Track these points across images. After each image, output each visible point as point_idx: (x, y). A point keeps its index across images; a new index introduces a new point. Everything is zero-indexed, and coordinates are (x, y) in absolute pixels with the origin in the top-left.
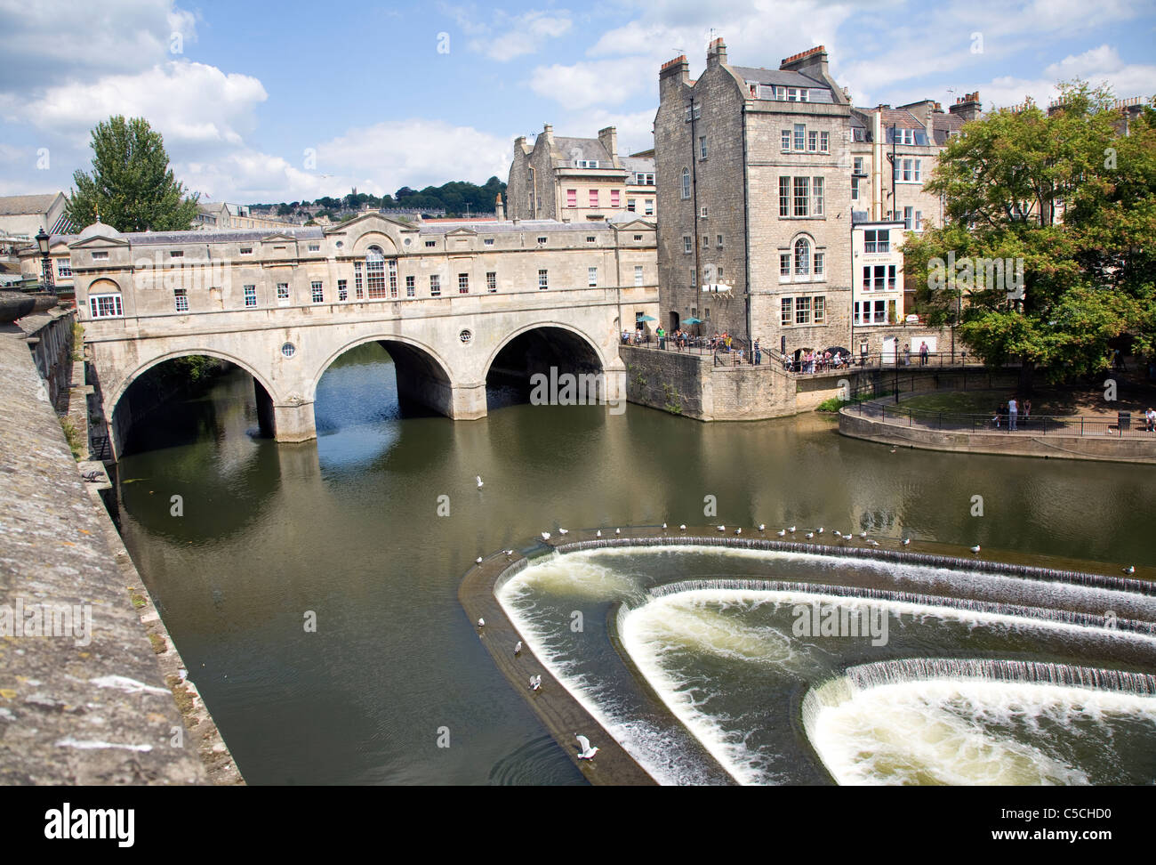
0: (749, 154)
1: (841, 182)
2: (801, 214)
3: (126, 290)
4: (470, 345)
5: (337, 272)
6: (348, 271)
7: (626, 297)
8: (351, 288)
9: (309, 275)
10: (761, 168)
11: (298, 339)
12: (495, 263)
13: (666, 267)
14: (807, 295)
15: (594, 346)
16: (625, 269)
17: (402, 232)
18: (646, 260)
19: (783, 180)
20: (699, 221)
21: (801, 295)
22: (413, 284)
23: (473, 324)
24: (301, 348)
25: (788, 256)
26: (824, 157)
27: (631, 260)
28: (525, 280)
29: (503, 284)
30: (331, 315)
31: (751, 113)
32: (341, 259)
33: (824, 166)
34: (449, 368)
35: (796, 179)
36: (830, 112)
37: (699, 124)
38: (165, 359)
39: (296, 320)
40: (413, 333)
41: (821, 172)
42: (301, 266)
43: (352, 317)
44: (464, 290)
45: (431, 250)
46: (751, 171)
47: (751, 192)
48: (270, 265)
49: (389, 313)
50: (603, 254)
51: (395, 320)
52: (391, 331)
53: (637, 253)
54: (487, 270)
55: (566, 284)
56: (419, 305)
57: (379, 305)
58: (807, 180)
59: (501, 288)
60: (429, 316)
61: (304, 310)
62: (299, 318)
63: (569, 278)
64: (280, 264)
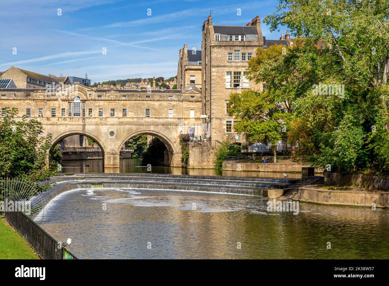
0: (212, 63)
2: (237, 86)
4: (114, 137)
5: (61, 105)
6: (65, 105)
7: (185, 122)
8: (67, 112)
9: (51, 106)
10: (217, 68)
11: (45, 130)
12: (127, 105)
15: (170, 143)
16: (186, 110)
17: (88, 91)
18: (196, 107)
19: (229, 73)
22: (91, 112)
23: (116, 129)
24: (45, 133)
27: (189, 106)
28: (139, 113)
29: (130, 114)
30: (58, 122)
31: (214, 46)
32: (63, 100)
34: (104, 146)
35: (235, 73)
36: (253, 45)
37: (206, 50)
39: (45, 122)
40: (90, 129)
42: (48, 102)
43: (66, 122)
44: (112, 115)
45: (99, 98)
46: (213, 70)
47: (212, 78)
48: (37, 101)
49: (81, 122)
50: (176, 104)
51: (83, 125)
52: (81, 129)
53: (192, 103)
54: (123, 108)
55: (158, 115)
56: (93, 120)
57: (77, 119)
58: (240, 73)
59: (128, 115)
60: (97, 124)
61: (48, 119)
62: (46, 122)
63: (160, 113)
64: (40, 101)
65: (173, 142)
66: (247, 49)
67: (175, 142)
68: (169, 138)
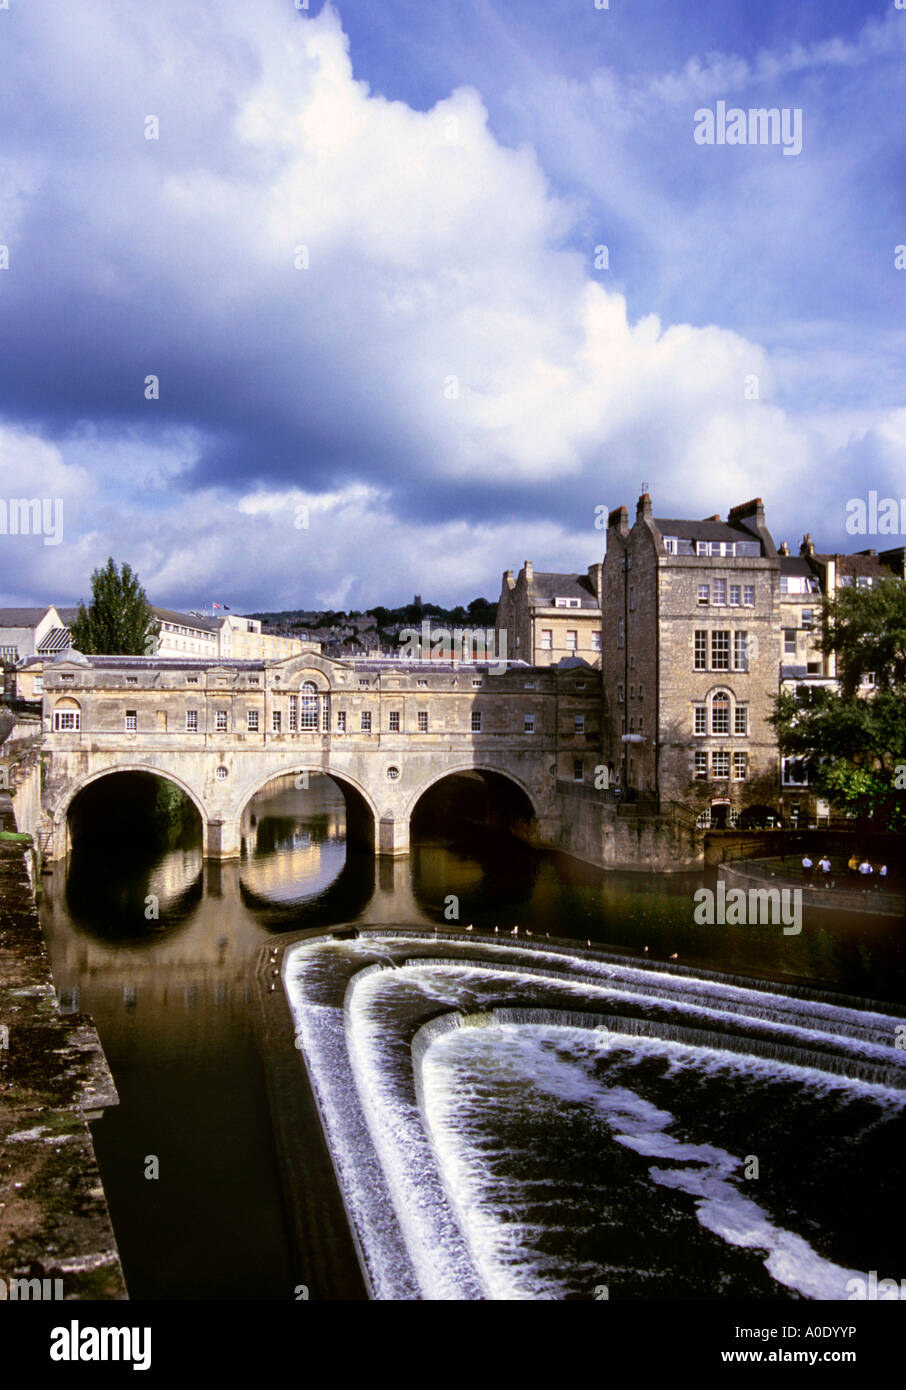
0: (661, 608)
1: (769, 636)
2: (720, 667)
3: (85, 707)
4: (397, 781)
5: (272, 704)
6: (284, 704)
7: (564, 744)
8: (286, 719)
9: (247, 705)
10: (674, 622)
11: (231, 763)
12: (427, 702)
13: (607, 715)
14: (725, 750)
15: (527, 793)
16: (565, 716)
17: (336, 669)
18: (589, 707)
19: (701, 634)
20: (628, 670)
21: (718, 750)
22: (344, 719)
23: (401, 761)
24: (233, 772)
25: (704, 710)
26: (748, 611)
27: (571, 707)
28: (457, 722)
29: (435, 724)
30: (262, 744)
31: (664, 567)
32: (277, 692)
33: (748, 619)
34: (373, 803)
35: (714, 633)
36: (756, 566)
37: (630, 574)
38: (111, 772)
39: (231, 745)
40: (341, 763)
41: (744, 626)
42: (240, 696)
43: (283, 745)
44: (395, 726)
45: (363, 687)
46: (663, 625)
47: (663, 644)
48: (212, 693)
49: (318, 745)
50: (541, 700)
51: (324, 752)
52: (319, 763)
53: (580, 700)
54: (417, 710)
55: (501, 727)
56: (348, 739)
57: (310, 736)
58: (727, 634)
59: (431, 727)
60: (357, 749)
61: (240, 738)
62: (235, 744)
63: (504, 722)
64: (220, 693)
65: (534, 791)
66: (742, 576)
67: (539, 792)
68: (526, 781)
